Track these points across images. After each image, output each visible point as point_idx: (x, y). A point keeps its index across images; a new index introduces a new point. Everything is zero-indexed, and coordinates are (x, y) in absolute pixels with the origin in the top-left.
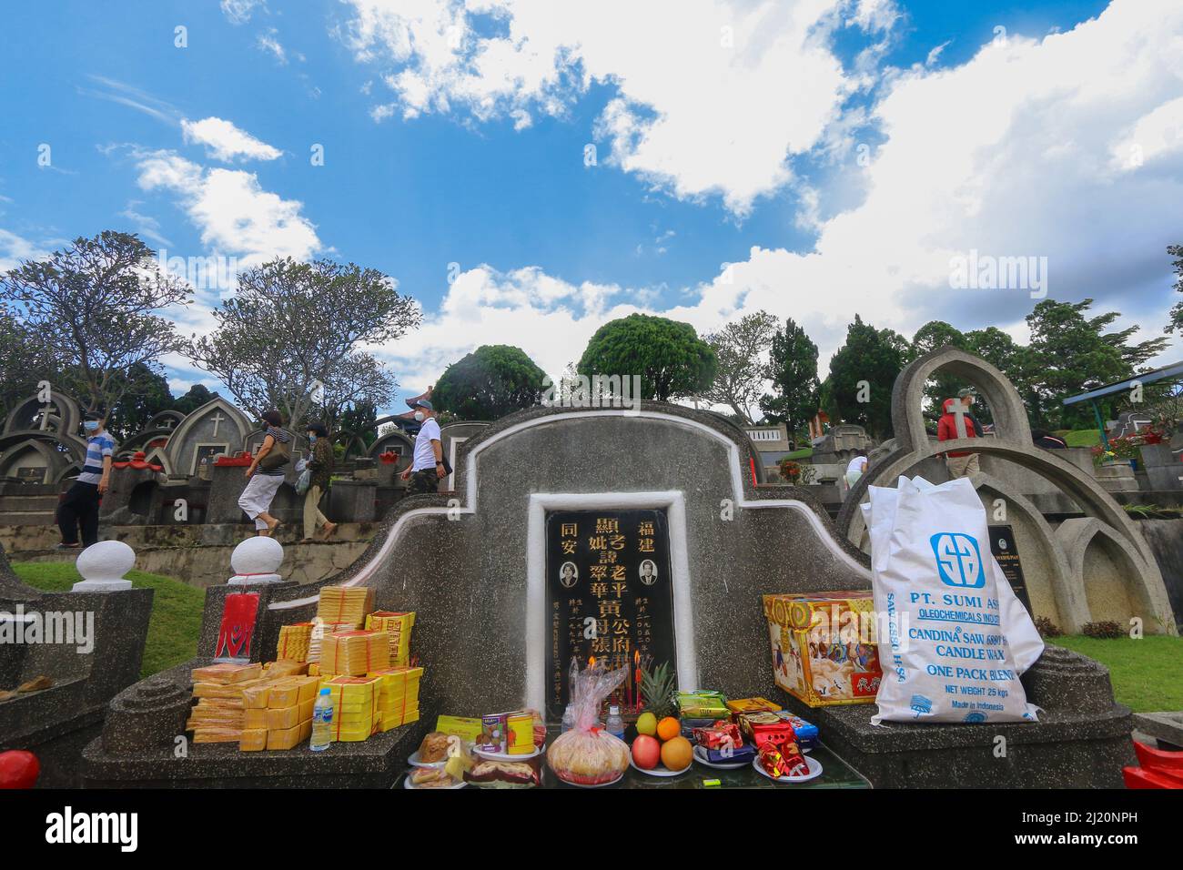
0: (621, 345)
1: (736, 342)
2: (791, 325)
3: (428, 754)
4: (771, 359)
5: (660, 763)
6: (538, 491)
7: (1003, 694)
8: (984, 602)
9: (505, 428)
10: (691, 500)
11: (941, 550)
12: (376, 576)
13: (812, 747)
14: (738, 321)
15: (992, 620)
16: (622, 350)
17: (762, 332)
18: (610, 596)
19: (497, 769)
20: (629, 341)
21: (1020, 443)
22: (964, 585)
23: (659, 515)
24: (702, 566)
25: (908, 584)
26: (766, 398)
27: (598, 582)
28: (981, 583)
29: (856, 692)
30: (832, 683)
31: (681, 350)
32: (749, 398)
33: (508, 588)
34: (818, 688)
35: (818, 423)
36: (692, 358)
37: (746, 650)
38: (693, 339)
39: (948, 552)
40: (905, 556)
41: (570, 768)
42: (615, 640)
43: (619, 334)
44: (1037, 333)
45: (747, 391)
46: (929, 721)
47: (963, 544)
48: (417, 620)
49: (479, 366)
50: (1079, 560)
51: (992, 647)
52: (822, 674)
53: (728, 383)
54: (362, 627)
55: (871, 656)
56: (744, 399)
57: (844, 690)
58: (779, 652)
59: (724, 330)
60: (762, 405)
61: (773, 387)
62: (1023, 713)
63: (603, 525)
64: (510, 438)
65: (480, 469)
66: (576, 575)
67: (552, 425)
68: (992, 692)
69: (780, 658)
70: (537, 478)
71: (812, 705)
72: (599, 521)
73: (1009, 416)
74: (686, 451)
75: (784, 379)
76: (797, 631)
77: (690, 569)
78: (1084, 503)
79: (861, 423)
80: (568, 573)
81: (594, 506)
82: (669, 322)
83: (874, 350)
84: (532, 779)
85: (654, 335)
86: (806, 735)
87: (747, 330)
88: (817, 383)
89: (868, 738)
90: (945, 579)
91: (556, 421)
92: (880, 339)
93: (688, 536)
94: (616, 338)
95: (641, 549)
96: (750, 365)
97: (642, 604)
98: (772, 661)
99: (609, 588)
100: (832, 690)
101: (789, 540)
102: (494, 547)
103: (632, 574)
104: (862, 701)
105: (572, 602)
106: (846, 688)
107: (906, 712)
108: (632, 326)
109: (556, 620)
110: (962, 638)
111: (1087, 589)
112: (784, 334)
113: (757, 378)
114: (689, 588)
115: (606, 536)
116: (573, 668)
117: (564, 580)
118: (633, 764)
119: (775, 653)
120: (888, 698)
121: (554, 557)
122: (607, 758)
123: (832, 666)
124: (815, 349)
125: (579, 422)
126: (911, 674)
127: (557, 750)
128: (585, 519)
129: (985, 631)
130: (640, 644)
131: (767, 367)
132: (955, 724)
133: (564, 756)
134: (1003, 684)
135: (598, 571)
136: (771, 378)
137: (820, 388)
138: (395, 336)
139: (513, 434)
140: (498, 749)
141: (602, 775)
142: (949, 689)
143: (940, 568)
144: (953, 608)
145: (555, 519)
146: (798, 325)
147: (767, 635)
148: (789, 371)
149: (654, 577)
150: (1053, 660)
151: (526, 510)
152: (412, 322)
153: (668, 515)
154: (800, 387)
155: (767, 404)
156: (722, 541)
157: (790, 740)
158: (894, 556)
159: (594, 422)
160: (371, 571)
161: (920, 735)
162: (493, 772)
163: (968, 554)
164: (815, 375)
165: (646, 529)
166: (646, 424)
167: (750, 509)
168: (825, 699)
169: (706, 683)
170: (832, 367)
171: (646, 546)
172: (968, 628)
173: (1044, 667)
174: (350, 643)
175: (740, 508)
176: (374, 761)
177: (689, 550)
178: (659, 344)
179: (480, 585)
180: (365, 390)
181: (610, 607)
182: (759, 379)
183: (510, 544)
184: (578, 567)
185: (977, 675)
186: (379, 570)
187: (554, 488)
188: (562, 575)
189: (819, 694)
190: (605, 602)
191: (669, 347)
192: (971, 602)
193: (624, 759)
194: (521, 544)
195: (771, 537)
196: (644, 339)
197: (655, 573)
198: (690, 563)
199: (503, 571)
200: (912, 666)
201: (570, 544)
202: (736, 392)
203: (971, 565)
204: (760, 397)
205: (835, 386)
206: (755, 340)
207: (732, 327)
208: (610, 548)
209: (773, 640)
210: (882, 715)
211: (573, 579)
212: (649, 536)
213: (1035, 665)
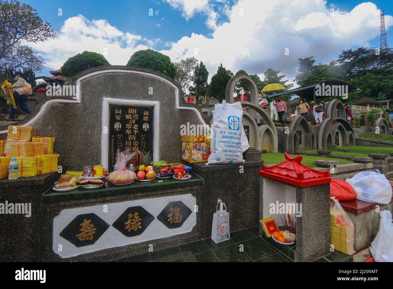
0: (143, 60)
1: (184, 67)
2: (201, 63)
3: (62, 180)
4: (194, 74)
5: (145, 178)
6: (106, 97)
7: (238, 156)
8: (238, 134)
9: (93, 72)
10: (162, 105)
11: (230, 120)
12: (36, 124)
13: (190, 172)
14: (185, 60)
15: (239, 139)
16: (143, 62)
17: (192, 64)
18: (133, 134)
19: (89, 181)
20: (146, 59)
21: (256, 104)
22: (234, 129)
23: (151, 109)
24: (164, 126)
25: (220, 129)
26: (191, 87)
27: (128, 129)
28: (238, 129)
29: (203, 159)
30: (197, 156)
31: (165, 65)
32: (185, 87)
33: (94, 130)
34: (193, 158)
35: (205, 98)
36: (168, 69)
37: (175, 150)
38: (169, 62)
39: (232, 121)
40: (221, 122)
41: (116, 179)
42: (133, 147)
43: (143, 56)
44: (266, 78)
45: (185, 84)
46: (220, 163)
47: (236, 119)
48: (56, 140)
49: (84, 59)
50: (262, 135)
51: (238, 145)
52: (195, 154)
53: (180, 81)
54: (31, 141)
55: (208, 150)
56: (184, 87)
57: (200, 158)
58: (184, 150)
59: (180, 62)
60: (189, 89)
61: (194, 84)
62: (241, 161)
63: (130, 111)
64: (95, 76)
65: (82, 87)
66: (120, 127)
67: (113, 74)
68: (236, 156)
69: (184, 152)
70: (106, 93)
71: (191, 162)
72: (129, 109)
73: (254, 96)
74: (161, 89)
75: (197, 82)
76: (190, 143)
77: (160, 126)
78: (266, 121)
79: (218, 98)
80: (117, 126)
81: (128, 104)
82: (161, 55)
83: (224, 76)
84: (102, 183)
85: (156, 58)
86: (189, 169)
87: (187, 63)
88: (207, 84)
89: (204, 168)
90: (230, 128)
91: (114, 72)
92: (227, 73)
93: (160, 116)
94: (141, 57)
95: (144, 119)
96: (188, 75)
97: (143, 137)
98: (182, 153)
99: (132, 131)
100: (197, 158)
101: (191, 119)
102: (88, 116)
103: (140, 127)
104: (204, 161)
105: (119, 135)
106: (201, 158)
107: (215, 161)
108: (148, 53)
109: (113, 141)
110: (231, 143)
111: (262, 142)
112: (199, 66)
113: (189, 80)
114: (159, 132)
115: (132, 114)
116: (118, 152)
117: (116, 128)
118: (137, 179)
119: (183, 151)
120: (211, 158)
121: (112, 120)
122: (128, 176)
123: (198, 152)
124: (207, 73)
125: (123, 74)
126: (217, 152)
127: (111, 175)
128: (125, 108)
129: (237, 141)
130: (142, 149)
131: (193, 77)
132: (226, 164)
133: (113, 176)
134: (238, 154)
135: (128, 126)
136: (193, 81)
137: (208, 86)
138: (42, 40)
139: (97, 75)
140: (90, 176)
141: (126, 181)
142: (226, 155)
143: (229, 125)
144: (230, 135)
145: (113, 108)
146: (204, 64)
147: (181, 146)
148: (199, 79)
149: (148, 129)
150: (250, 149)
151: (102, 103)
152: (51, 35)
153: (154, 109)
154: (202, 85)
155: (191, 89)
156: (170, 119)
157: (184, 170)
158: (218, 121)
159: (129, 75)
160: (34, 122)
161: (217, 167)
162: (88, 182)
163: (236, 122)
164: (207, 82)
165: (146, 113)
166: (148, 78)
167: (180, 109)
168: (195, 161)
169: (162, 159)
170: (212, 80)
171: (146, 119)
172: (233, 140)
173: (248, 151)
174: (25, 145)
175: (177, 109)
176: (39, 181)
177: (160, 121)
178: (157, 62)
179: (83, 129)
180: (28, 63)
181: (132, 137)
182: (189, 81)
183: (95, 115)
184: (121, 124)
185: (233, 152)
186: (37, 121)
187: (113, 96)
188: (115, 127)
189: (193, 160)
190: (130, 136)
191: (161, 64)
192: (235, 134)
193: (134, 177)
194: (99, 115)
195: (186, 118)
196: (152, 59)
197: (148, 127)
198: (160, 125)
199: (92, 124)
200: (218, 150)
201: (118, 116)
202: (182, 84)
203: (237, 125)
204: (189, 87)
205: (212, 86)
206: (190, 67)
207: (183, 61)
208: (133, 119)
209: (183, 147)
210: (209, 163)
211: (119, 128)
212: (147, 116)
213: (246, 151)
